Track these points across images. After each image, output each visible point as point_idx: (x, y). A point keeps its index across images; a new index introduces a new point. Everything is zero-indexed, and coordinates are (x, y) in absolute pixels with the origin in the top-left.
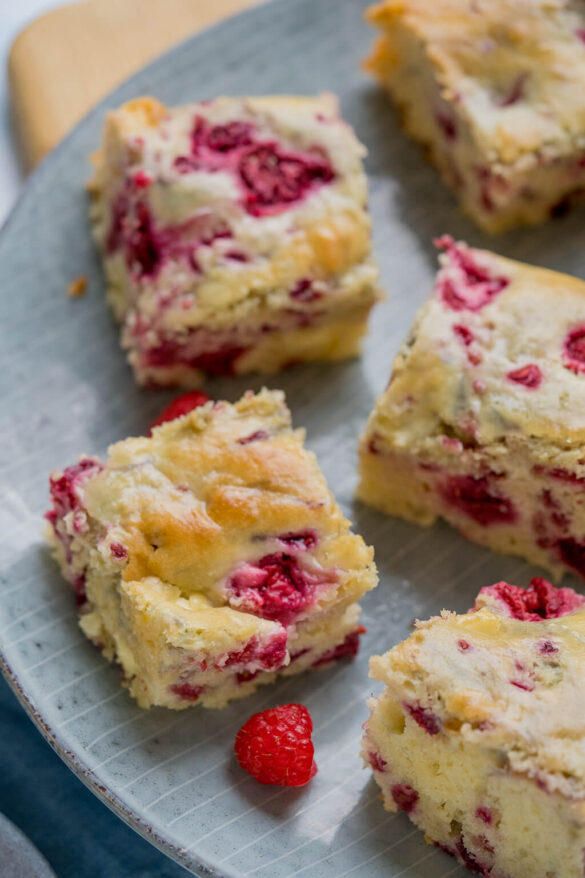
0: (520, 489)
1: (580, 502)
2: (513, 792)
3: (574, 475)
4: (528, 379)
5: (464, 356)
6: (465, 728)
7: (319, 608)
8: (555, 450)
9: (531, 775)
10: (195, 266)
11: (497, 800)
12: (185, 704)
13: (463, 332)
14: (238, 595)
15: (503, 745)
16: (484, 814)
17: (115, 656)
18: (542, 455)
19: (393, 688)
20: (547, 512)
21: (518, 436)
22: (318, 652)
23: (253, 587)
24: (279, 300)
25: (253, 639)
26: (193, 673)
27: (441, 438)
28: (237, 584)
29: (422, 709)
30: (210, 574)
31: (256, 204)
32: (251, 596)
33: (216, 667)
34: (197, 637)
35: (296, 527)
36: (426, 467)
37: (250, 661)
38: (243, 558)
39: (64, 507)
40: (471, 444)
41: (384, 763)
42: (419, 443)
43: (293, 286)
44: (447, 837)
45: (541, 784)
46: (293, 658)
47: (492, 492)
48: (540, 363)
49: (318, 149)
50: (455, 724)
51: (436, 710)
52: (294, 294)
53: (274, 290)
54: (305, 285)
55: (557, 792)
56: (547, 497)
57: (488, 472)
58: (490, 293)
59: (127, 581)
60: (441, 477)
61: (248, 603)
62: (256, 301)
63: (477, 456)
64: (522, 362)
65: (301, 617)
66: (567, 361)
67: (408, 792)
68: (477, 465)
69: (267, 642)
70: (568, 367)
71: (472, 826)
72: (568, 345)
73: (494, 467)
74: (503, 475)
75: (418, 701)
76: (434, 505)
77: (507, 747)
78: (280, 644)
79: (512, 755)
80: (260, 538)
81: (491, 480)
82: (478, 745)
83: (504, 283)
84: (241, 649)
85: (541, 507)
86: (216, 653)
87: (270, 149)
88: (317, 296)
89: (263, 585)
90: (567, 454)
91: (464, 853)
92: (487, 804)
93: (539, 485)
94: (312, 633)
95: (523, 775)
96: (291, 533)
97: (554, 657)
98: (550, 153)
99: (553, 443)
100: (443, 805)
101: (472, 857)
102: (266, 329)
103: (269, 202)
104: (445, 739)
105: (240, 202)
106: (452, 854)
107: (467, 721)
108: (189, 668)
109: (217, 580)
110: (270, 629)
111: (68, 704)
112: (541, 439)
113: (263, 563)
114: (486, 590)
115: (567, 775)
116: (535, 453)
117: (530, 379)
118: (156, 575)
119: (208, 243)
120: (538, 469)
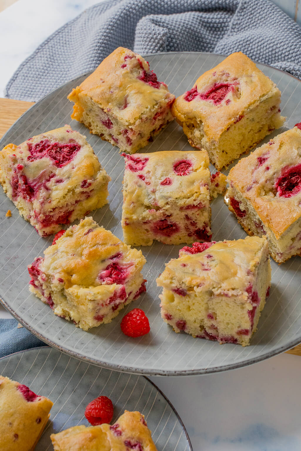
0: (178, 218)
1: (198, 215)
2: (218, 303)
3: (194, 205)
4: (167, 183)
5: (145, 184)
6: (195, 288)
7: (131, 275)
8: (185, 200)
9: (222, 294)
10: (47, 189)
11: (213, 309)
12: (99, 323)
13: (141, 177)
14: (104, 281)
15: (209, 288)
16: (210, 316)
17: (70, 318)
18: (181, 203)
19: (167, 286)
20: (188, 222)
21: (172, 199)
22: (134, 292)
23: (107, 277)
24: (79, 190)
25: (115, 291)
26: (99, 310)
27: (147, 211)
28: (101, 278)
29: (179, 289)
30: (93, 277)
31: (59, 164)
32: (108, 280)
33: (106, 305)
34: (98, 295)
35: (114, 254)
36: (145, 223)
37: (116, 299)
38: (100, 269)
39: (36, 276)
40: (158, 208)
41: (171, 316)
42: (141, 216)
43: (81, 184)
44: (200, 332)
45: (226, 295)
46: (129, 295)
47: (169, 223)
48: (169, 176)
49: (71, 140)
50: (191, 288)
51: (184, 287)
52: (83, 186)
53: (75, 188)
54: (85, 182)
55: (233, 295)
56: (187, 217)
57: (166, 216)
58: (143, 164)
59: (67, 289)
60: (152, 225)
61: (108, 282)
62: (71, 193)
63: (161, 211)
64: (163, 179)
65: (126, 280)
66: (177, 174)
67: (182, 322)
68: (162, 215)
69: (119, 291)
70: (178, 175)
71: (207, 323)
72: (175, 169)
73: (168, 213)
74: (171, 215)
75: (176, 287)
76: (151, 236)
77: (211, 288)
78: (123, 291)
79: (213, 290)
80: (103, 261)
81: (168, 219)
82: (201, 292)
83: (147, 160)
84: (112, 295)
85: (186, 222)
86: (105, 299)
87: (56, 145)
88: (90, 184)
89: (110, 275)
90: (189, 199)
91: (207, 334)
92: (210, 311)
93: (183, 214)
94: (131, 286)
95: (220, 295)
96: (113, 256)
97: (213, 258)
98: (144, 117)
99: (184, 198)
100: (195, 321)
101: (211, 335)
102: (77, 202)
103: (63, 162)
104: (189, 296)
105: (54, 164)
106: (203, 338)
107: (195, 286)
108: (98, 308)
109: (96, 279)
110: (119, 287)
111: (61, 337)
112: (179, 198)
113: (107, 269)
114: (181, 250)
115: (233, 289)
116: (179, 203)
117: (168, 182)
118: (75, 284)
119: (49, 181)
120: (181, 209)
